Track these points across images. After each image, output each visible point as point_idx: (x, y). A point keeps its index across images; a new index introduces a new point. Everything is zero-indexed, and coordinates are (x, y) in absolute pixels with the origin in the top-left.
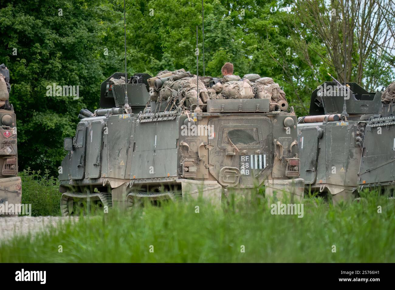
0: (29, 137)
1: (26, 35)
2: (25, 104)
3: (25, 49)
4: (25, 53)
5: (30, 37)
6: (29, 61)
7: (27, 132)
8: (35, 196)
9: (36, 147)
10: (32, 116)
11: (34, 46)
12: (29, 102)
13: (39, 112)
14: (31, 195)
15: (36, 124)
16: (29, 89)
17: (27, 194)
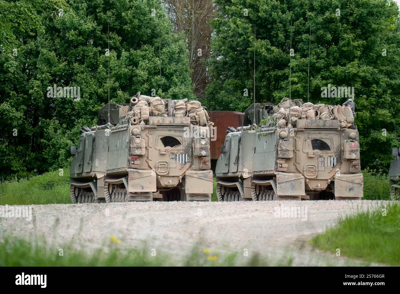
0: (368, 147)
1: (367, 79)
2: (365, 125)
3: (366, 89)
4: (366, 91)
5: (369, 80)
6: (368, 96)
7: (367, 144)
8: (373, 187)
9: (373, 154)
10: (370, 133)
11: (372, 86)
12: (368, 124)
13: (375, 130)
14: (370, 186)
15: (373, 138)
16: (368, 115)
17: (367, 185)
